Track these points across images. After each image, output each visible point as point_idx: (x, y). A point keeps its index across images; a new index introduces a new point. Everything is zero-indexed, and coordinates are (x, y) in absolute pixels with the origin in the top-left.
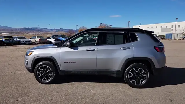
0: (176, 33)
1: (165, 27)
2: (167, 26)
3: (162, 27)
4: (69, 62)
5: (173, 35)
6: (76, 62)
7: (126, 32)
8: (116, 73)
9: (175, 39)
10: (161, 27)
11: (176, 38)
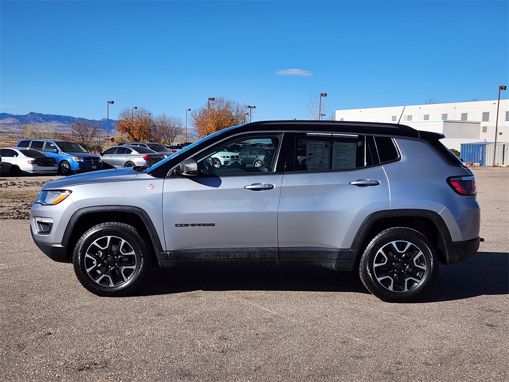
0: (498, 141)
1: (459, 118)
2: (464, 116)
3: (449, 119)
4: (193, 225)
5: (489, 150)
6: (214, 225)
7: (365, 135)
8: (336, 257)
9: (494, 166)
10: (445, 116)
11: (499, 161)
